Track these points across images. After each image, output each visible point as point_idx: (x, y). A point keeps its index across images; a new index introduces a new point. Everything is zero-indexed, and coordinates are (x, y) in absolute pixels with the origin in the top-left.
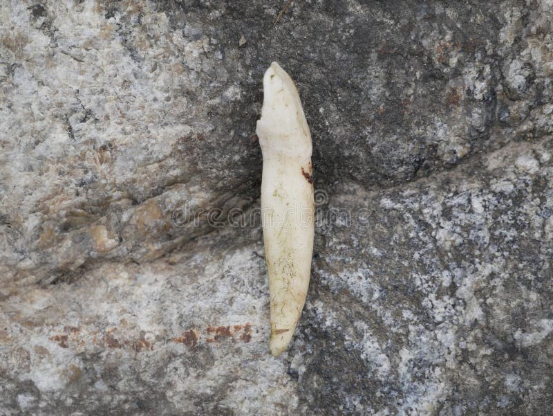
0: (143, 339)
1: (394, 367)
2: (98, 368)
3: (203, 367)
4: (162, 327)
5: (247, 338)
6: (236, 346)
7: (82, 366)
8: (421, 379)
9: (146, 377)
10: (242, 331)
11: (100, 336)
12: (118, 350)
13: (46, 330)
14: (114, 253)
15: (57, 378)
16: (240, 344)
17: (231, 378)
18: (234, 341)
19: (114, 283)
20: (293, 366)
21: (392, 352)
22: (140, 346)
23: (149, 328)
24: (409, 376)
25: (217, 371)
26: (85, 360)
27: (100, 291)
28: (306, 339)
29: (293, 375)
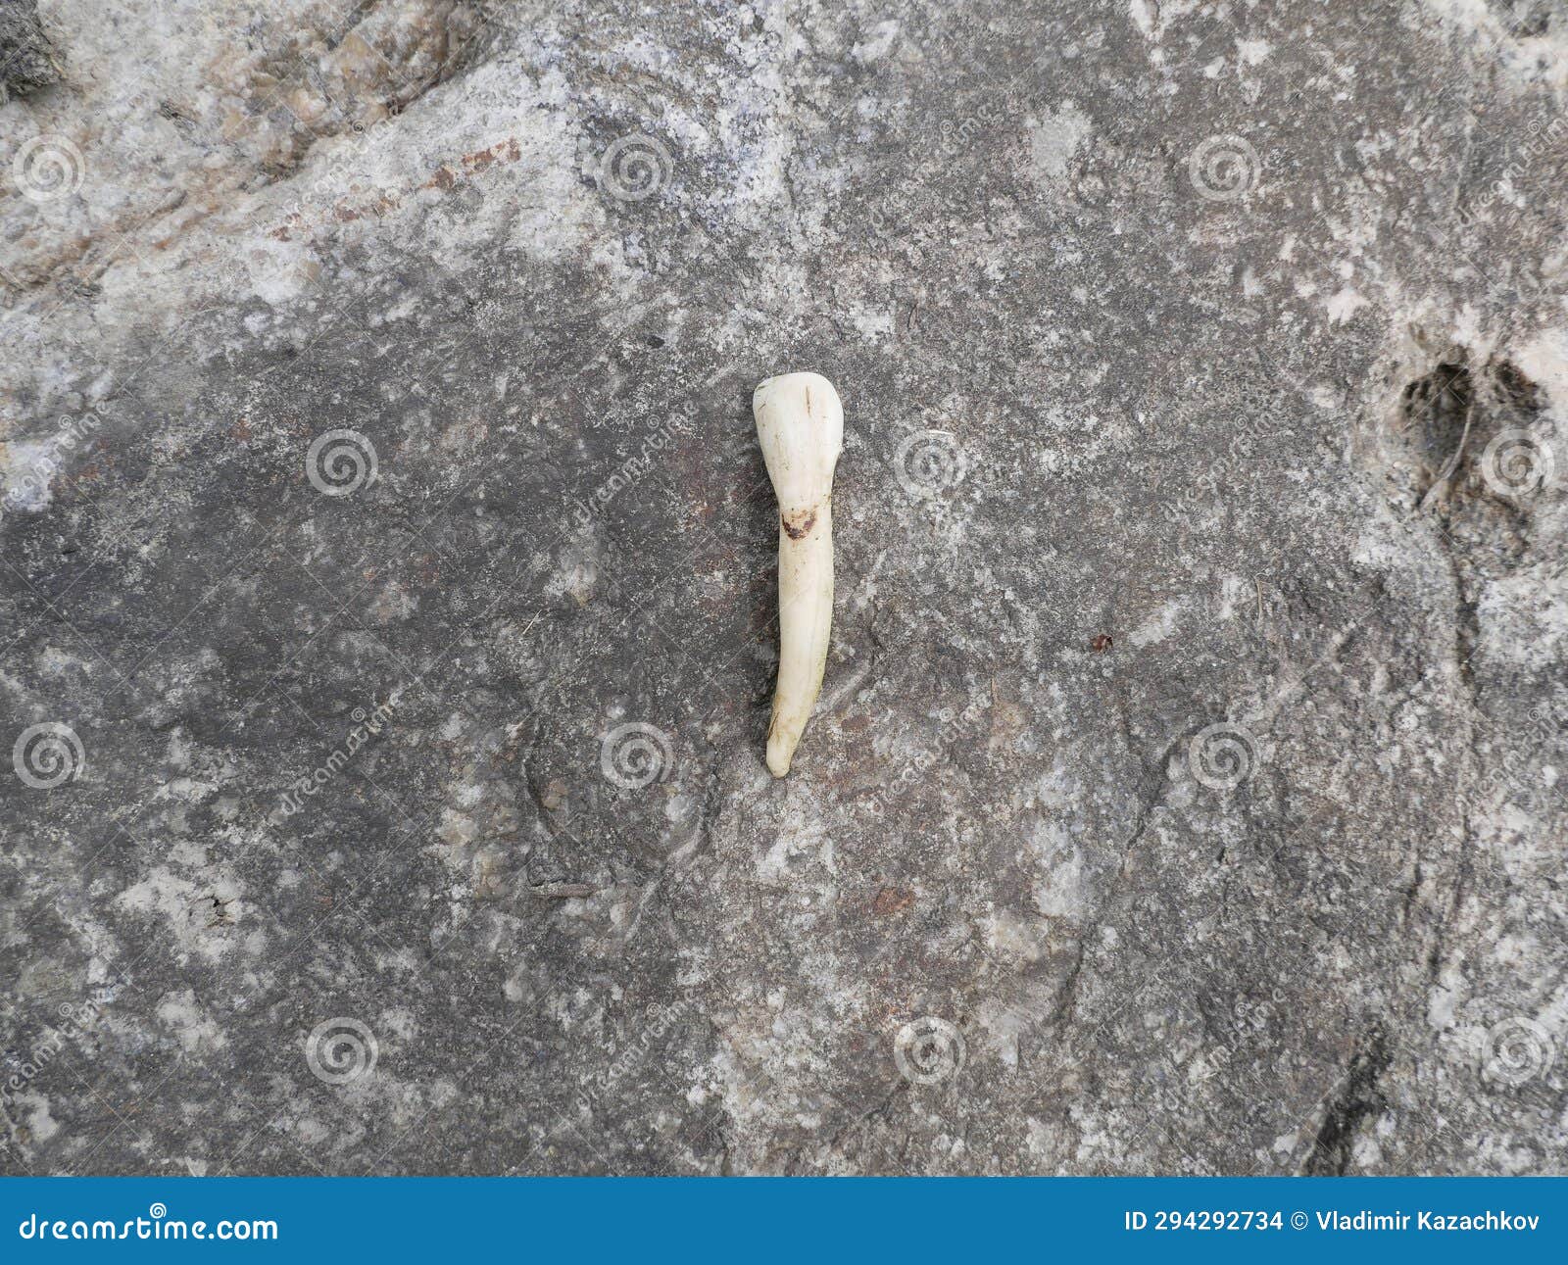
0: (384, 199)
1: (715, 136)
2: (338, 253)
3: (472, 209)
4: (404, 178)
5: (516, 155)
6: (505, 170)
7: (317, 258)
8: (753, 138)
9: (401, 244)
10: (507, 148)
11: (329, 213)
12: (355, 222)
13: (260, 229)
14: (326, 118)
15: (288, 281)
16: (509, 166)
17: (511, 214)
18: (500, 164)
19: (333, 153)
20: (584, 172)
21: (708, 119)
22: (382, 208)
23: (389, 183)
24: (735, 139)
25: (490, 208)
26: (318, 249)
27: (318, 166)
28: (592, 134)
29: (589, 182)
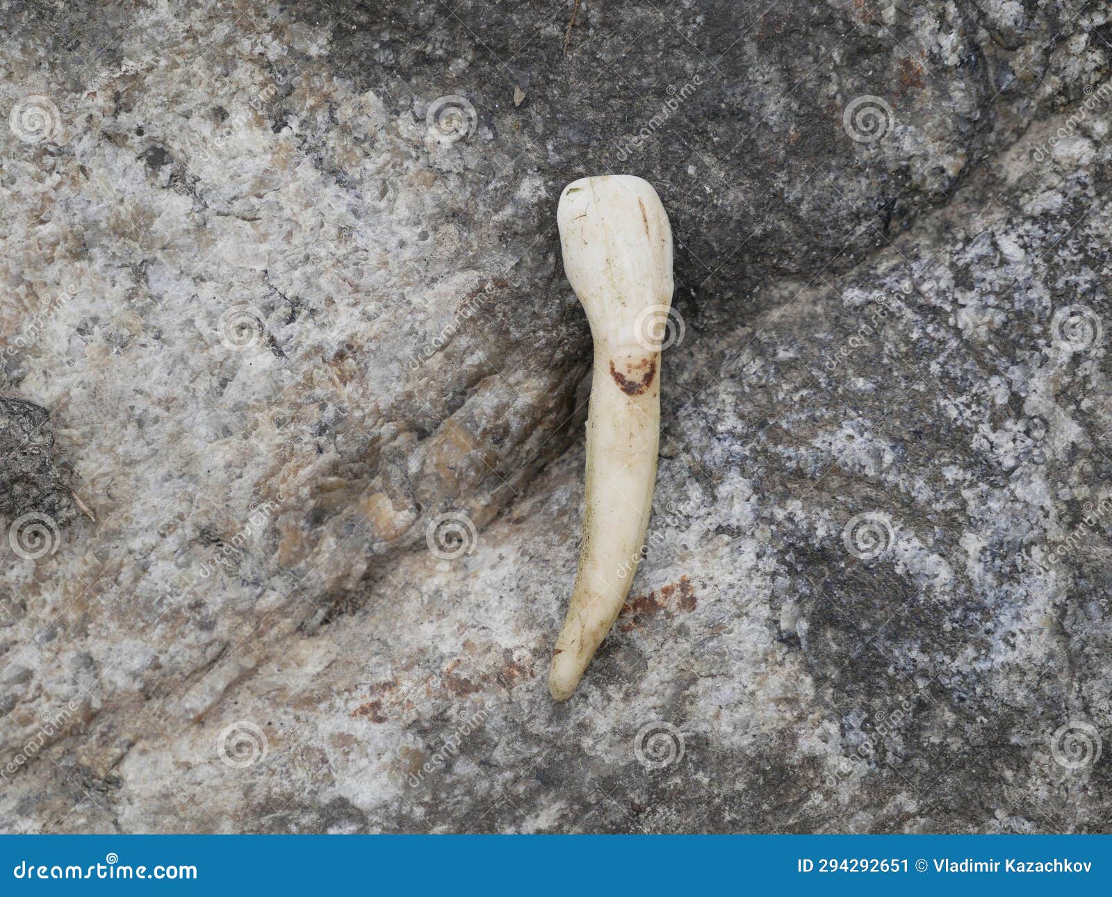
0: (511, 664)
1: (960, 571)
3: (629, 678)
4: (537, 633)
5: (689, 603)
6: (676, 623)
7: (421, 744)
8: (1012, 576)
9: (538, 727)
10: (677, 593)
11: (436, 683)
12: (474, 696)
13: (339, 703)
14: (414, 533)
15: (384, 778)
16: (682, 618)
17: (685, 682)
18: (669, 615)
19: (430, 586)
20: (784, 625)
21: (947, 547)
22: (512, 676)
23: (516, 642)
24: (989, 578)
25: (657, 676)
26: (423, 732)
27: (412, 605)
28: (792, 571)
29: (790, 640)
